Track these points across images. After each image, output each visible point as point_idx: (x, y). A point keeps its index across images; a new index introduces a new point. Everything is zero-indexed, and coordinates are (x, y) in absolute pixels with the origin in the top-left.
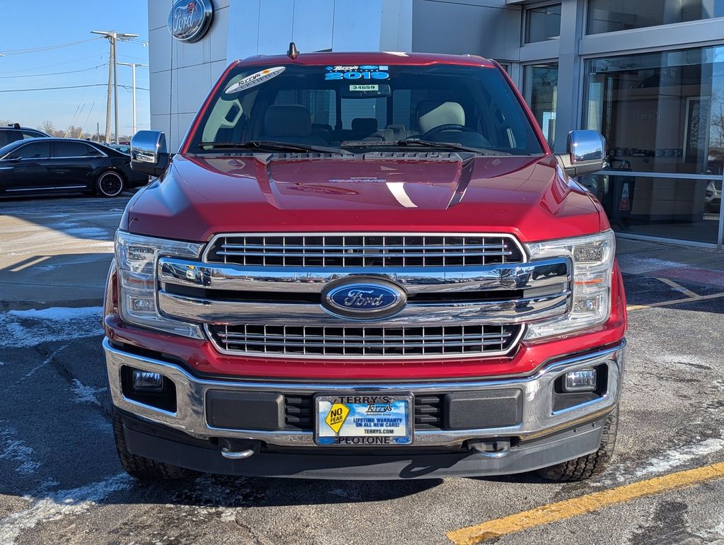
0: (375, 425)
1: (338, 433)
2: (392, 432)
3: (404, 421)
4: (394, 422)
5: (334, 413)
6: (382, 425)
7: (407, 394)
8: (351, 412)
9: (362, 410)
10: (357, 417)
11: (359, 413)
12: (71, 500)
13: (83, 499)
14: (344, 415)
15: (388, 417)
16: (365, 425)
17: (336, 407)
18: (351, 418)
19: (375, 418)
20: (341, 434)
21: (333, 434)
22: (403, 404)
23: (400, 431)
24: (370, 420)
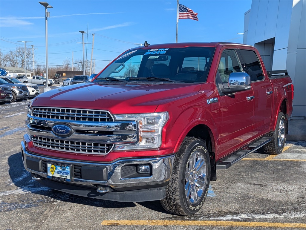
0: (62, 174)
1: (53, 175)
2: (66, 177)
3: (69, 174)
4: (67, 174)
5: (52, 168)
6: (64, 174)
7: (70, 164)
8: (56, 169)
9: (59, 168)
10: (58, 170)
11: (58, 169)
12: (26, 190)
13: (30, 190)
14: (54, 169)
15: (65, 172)
16: (60, 174)
17: (53, 166)
18: (56, 171)
19: (62, 171)
20: (54, 176)
21: (52, 175)
22: (69, 168)
23: (68, 177)
24: (61, 172)
